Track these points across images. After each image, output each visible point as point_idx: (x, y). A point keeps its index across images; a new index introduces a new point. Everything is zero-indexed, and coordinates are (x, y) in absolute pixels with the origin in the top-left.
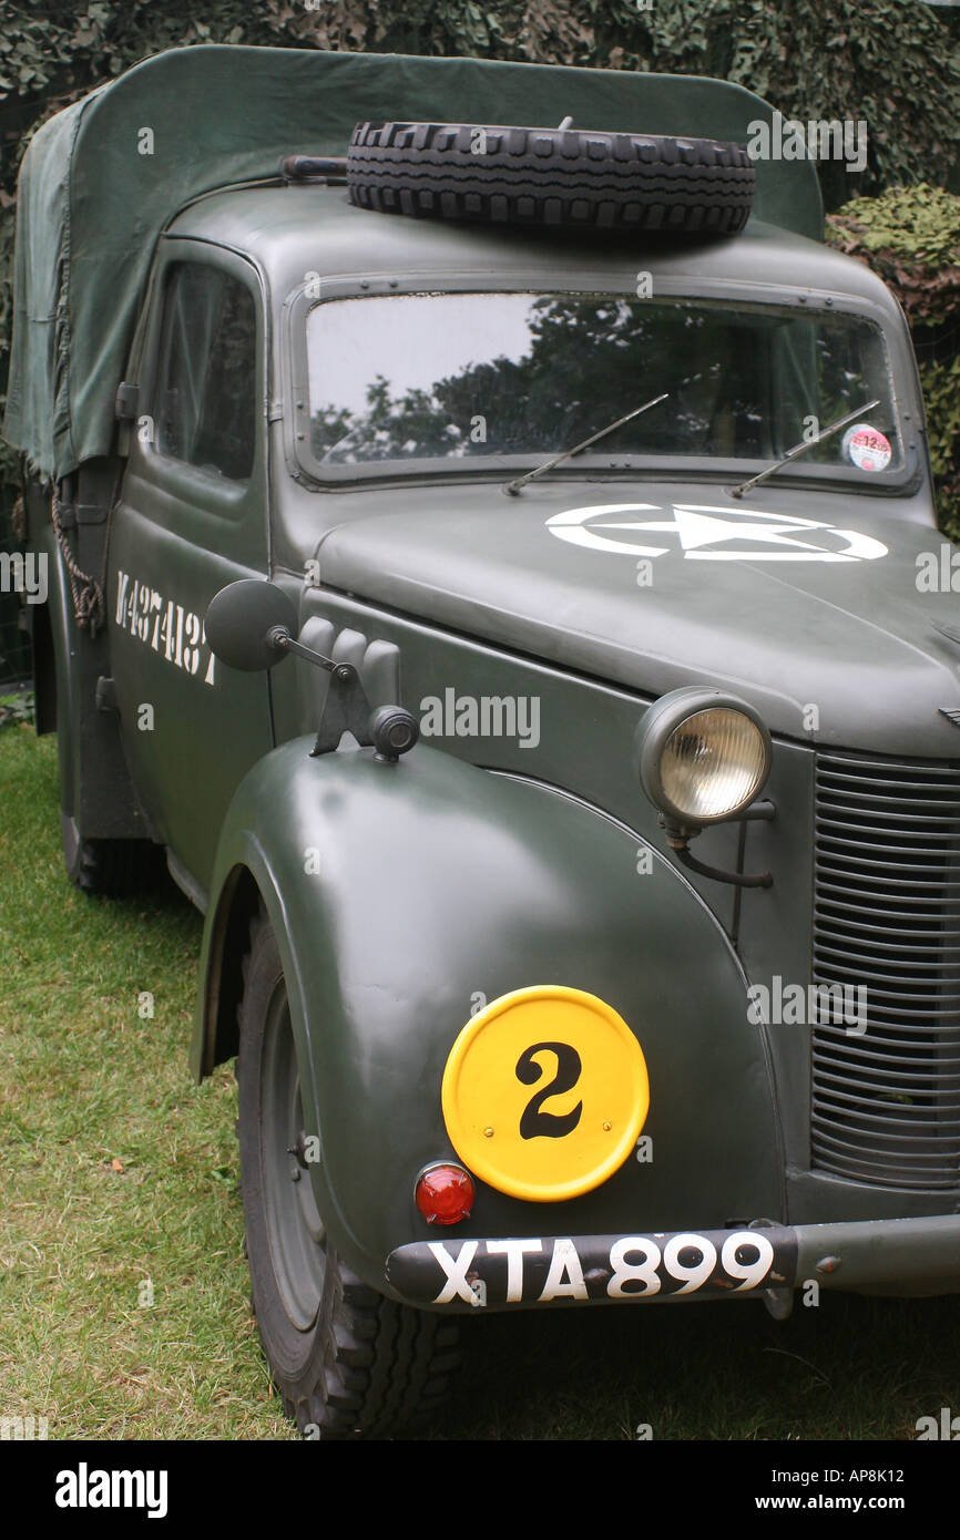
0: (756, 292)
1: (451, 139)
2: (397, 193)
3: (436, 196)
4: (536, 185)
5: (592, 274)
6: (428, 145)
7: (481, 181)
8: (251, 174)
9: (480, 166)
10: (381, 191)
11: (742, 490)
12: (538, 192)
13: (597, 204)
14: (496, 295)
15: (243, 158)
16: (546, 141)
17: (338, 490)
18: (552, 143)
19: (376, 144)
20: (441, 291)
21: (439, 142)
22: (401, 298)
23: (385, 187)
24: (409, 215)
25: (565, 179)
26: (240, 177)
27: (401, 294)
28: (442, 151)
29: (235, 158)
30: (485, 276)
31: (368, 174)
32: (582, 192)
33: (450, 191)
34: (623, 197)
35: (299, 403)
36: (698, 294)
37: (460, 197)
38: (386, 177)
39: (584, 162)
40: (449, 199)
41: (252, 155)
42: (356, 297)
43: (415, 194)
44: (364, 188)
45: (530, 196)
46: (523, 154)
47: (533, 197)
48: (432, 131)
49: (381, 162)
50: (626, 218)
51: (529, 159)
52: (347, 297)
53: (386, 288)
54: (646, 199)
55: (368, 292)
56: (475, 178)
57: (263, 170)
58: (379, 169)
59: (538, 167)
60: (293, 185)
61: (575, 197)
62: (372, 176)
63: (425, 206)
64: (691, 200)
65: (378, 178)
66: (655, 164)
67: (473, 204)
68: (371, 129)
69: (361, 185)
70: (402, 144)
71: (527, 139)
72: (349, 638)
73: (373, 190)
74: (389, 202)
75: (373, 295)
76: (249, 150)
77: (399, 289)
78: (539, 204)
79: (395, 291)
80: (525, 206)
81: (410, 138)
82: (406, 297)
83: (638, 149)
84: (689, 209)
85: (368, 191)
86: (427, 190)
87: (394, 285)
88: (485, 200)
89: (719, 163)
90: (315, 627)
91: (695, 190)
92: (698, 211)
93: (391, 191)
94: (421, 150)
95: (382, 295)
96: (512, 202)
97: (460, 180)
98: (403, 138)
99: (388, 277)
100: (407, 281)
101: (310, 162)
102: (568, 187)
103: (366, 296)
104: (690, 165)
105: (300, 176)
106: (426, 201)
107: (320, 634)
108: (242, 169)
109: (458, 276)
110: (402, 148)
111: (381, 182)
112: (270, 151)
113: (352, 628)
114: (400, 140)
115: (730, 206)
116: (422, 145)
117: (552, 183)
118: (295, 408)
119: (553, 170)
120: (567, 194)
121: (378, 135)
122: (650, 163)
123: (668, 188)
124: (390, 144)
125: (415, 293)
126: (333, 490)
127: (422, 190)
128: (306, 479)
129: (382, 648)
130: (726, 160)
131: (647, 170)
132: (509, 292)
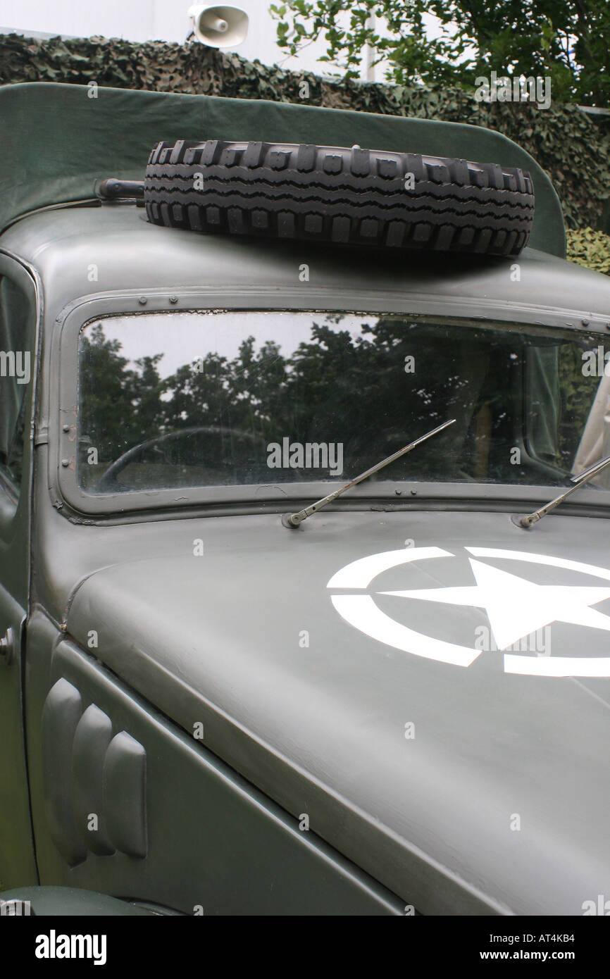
0: (541, 315)
1: (239, 155)
2: (185, 209)
3: (223, 211)
4: (324, 202)
5: (379, 294)
6: (215, 161)
7: (268, 197)
8: (71, 196)
9: (267, 182)
10: (170, 207)
11: (530, 521)
12: (326, 210)
13: (387, 224)
14: (281, 314)
15: (65, 182)
16: (334, 158)
17: (105, 522)
18: (341, 160)
19: (167, 161)
20: (224, 309)
21: (226, 158)
22: (182, 315)
23: (175, 203)
24: (197, 231)
25: (354, 197)
26: (61, 198)
27: (181, 311)
28: (229, 166)
29: (59, 181)
30: (270, 294)
31: (159, 191)
32: (372, 210)
33: (237, 207)
34: (413, 217)
35: (65, 426)
36: (485, 316)
37: (247, 213)
38: (174, 193)
39: (374, 180)
40: (235, 214)
41: (74, 179)
42: (134, 313)
43: (203, 209)
44: (155, 205)
45: (317, 213)
46: (311, 170)
47: (321, 215)
48: (220, 149)
49: (171, 178)
50: (416, 238)
51: (318, 175)
52: (124, 314)
53: (167, 305)
54: (438, 219)
55: (144, 308)
56: (262, 194)
57: (83, 192)
58: (169, 185)
59: (327, 184)
60: (105, 205)
61: (365, 215)
62: (163, 192)
63: (212, 222)
64: (480, 222)
65: (168, 194)
66: (445, 184)
67: (260, 220)
68: (164, 147)
69: (154, 202)
70: (190, 160)
71: (316, 155)
72: (96, 716)
73: (164, 206)
74: (178, 218)
75: (152, 312)
76: (72, 175)
77: (179, 306)
78: (328, 221)
79: (175, 308)
80: (313, 225)
81: (198, 154)
82: (187, 315)
83: (429, 168)
84: (478, 231)
85: (159, 208)
86: (214, 205)
87: (173, 302)
88: (272, 216)
89: (507, 188)
90: (64, 690)
91: (484, 212)
92: (487, 233)
93: (180, 207)
94: (208, 166)
95: (161, 312)
96: (299, 218)
97: (246, 196)
98: (192, 154)
99: (166, 293)
100: (186, 298)
101: (119, 184)
102: (358, 205)
103: (144, 313)
104: (480, 187)
105: (112, 197)
106: (213, 215)
107: (68, 701)
108: (64, 191)
109: (241, 293)
110: (191, 164)
111: (170, 198)
112: (89, 176)
113: (100, 706)
114: (189, 156)
115: (515, 230)
116: (210, 160)
117: (341, 201)
118: (62, 432)
119: (343, 187)
120: (357, 212)
121: (169, 153)
122: (440, 183)
123: (459, 209)
124: (180, 161)
125: (196, 310)
126: (98, 523)
127: (209, 205)
128: (69, 509)
129: (127, 743)
130: (513, 183)
131: (437, 190)
132: (295, 311)
